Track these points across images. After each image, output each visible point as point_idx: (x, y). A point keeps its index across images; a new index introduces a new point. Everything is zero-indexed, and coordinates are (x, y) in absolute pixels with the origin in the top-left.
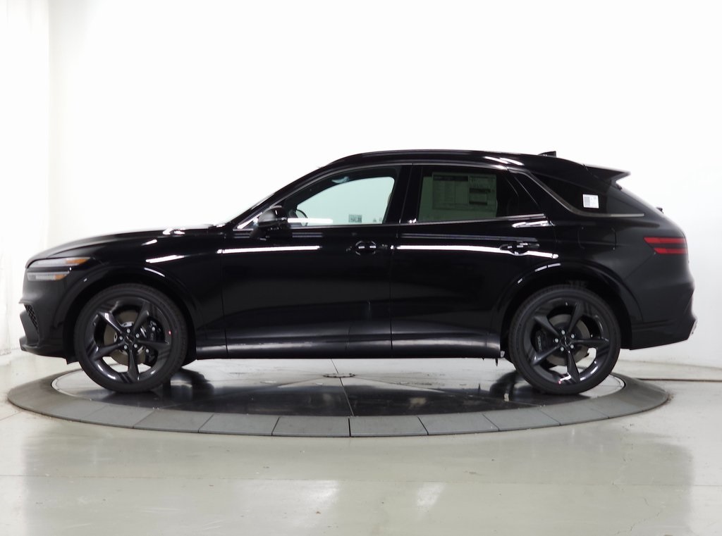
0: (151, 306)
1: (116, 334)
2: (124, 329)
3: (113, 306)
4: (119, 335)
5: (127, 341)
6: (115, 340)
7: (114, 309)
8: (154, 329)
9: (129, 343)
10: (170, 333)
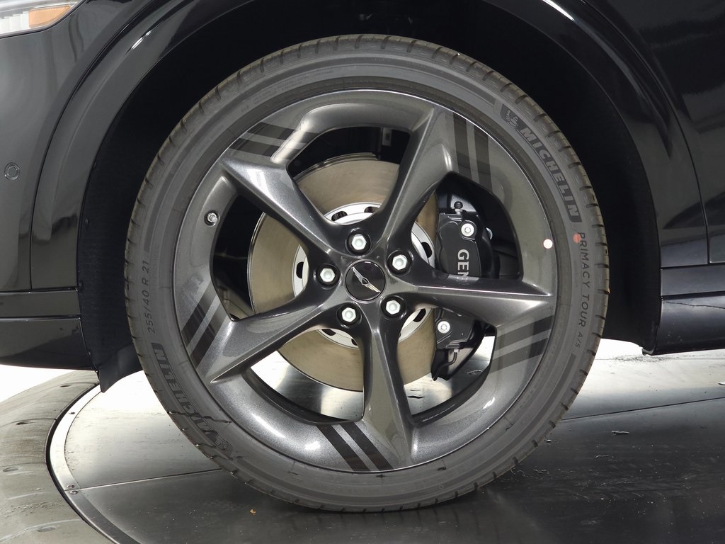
0: (460, 125)
1: (301, 256)
2: (341, 236)
3: (286, 134)
4: (318, 260)
5: (355, 287)
6: (299, 285)
7: (291, 144)
8: (468, 230)
9: (366, 294)
10: (548, 244)
